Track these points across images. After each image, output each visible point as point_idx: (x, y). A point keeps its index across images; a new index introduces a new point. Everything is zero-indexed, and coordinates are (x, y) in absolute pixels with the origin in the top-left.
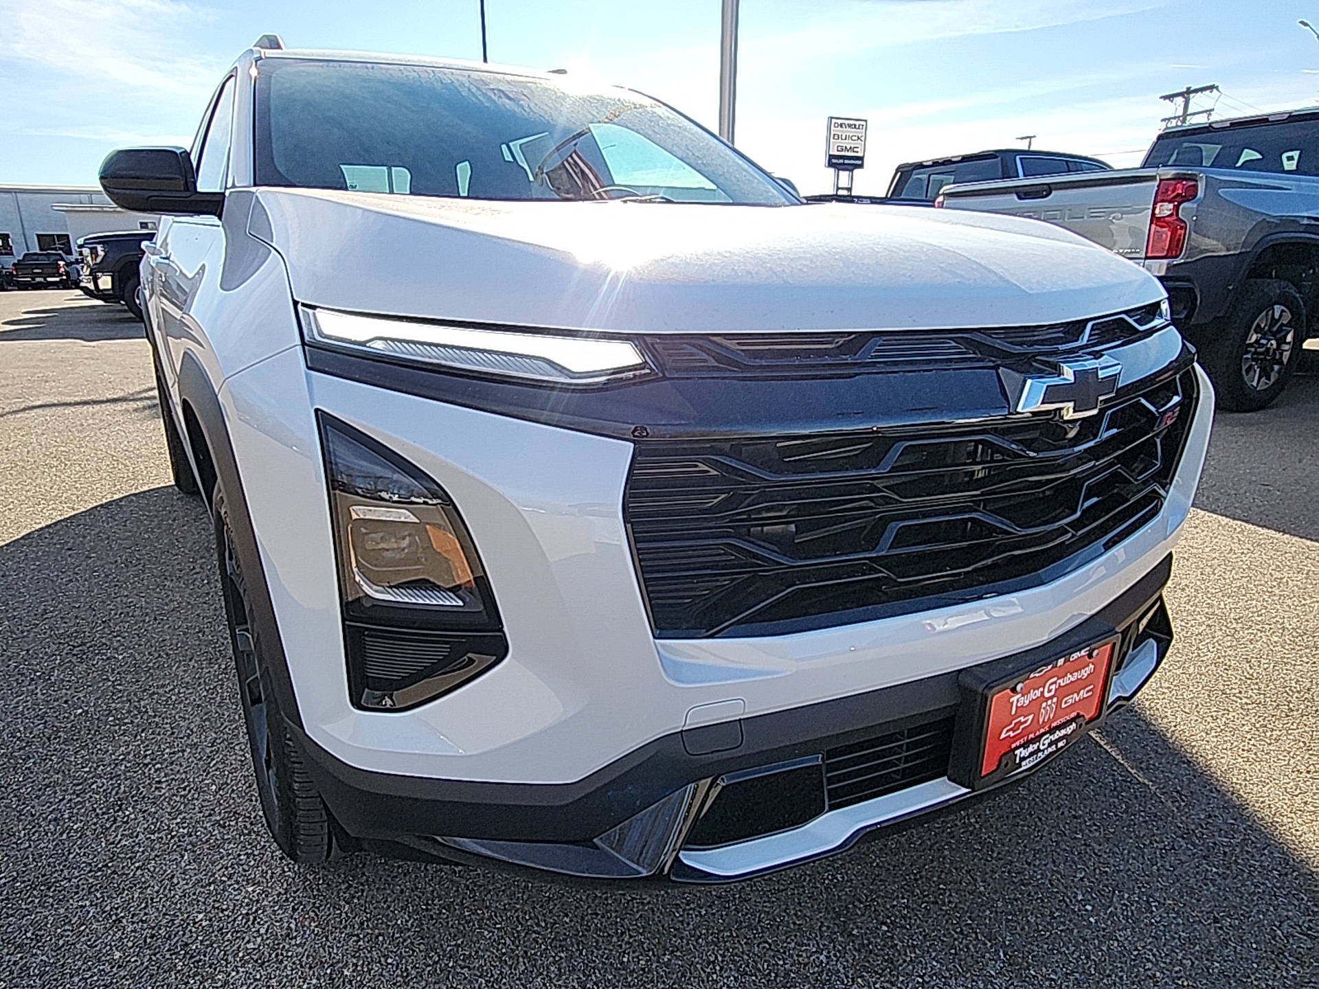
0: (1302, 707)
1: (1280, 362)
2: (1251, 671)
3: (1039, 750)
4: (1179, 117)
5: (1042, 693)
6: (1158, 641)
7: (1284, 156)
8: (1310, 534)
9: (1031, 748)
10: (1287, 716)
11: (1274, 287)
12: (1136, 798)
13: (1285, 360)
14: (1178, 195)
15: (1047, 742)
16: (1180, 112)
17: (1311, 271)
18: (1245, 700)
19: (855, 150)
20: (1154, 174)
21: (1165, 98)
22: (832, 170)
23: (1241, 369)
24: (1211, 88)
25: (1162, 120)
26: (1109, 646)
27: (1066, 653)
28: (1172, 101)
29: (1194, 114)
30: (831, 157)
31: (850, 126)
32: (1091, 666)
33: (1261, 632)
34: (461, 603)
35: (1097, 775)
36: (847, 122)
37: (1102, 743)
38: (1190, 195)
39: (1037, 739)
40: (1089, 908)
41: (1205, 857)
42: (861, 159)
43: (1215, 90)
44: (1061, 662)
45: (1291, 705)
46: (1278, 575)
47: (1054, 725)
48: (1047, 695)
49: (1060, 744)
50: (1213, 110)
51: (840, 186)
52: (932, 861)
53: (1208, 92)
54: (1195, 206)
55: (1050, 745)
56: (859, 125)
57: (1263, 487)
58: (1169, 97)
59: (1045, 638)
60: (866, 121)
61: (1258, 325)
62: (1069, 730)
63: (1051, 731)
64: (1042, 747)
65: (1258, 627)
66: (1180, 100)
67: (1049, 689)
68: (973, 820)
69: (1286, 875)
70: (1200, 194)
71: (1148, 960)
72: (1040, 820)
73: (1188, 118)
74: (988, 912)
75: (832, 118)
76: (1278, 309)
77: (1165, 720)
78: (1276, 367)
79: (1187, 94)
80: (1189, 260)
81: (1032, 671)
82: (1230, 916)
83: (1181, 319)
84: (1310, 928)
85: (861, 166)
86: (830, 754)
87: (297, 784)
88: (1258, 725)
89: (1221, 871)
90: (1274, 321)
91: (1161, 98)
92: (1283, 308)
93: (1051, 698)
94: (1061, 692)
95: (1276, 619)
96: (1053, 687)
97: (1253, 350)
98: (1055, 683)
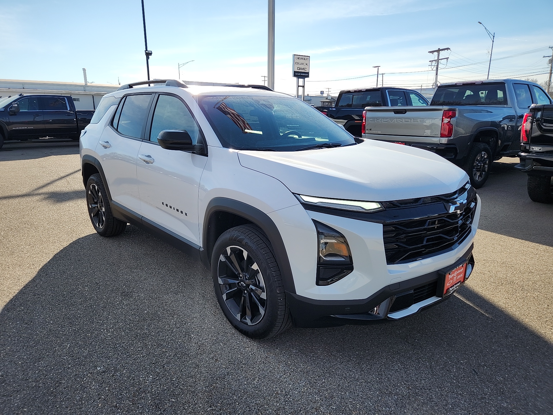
0: (505, 283)
1: (485, 171)
2: (490, 274)
3: (454, 289)
4: (436, 60)
5: (454, 275)
6: (472, 264)
7: (480, 92)
8: (501, 233)
9: (452, 288)
10: (501, 285)
11: (482, 145)
12: (468, 307)
13: (486, 171)
14: (450, 116)
15: (455, 287)
16: (436, 59)
17: (493, 139)
18: (490, 282)
19: (305, 69)
20: (442, 108)
21: (430, 52)
22: (295, 78)
23: (473, 174)
24: (448, 49)
25: (430, 61)
26: (466, 264)
27: (458, 265)
28: (433, 54)
29: (442, 59)
30: (295, 72)
31: (302, 59)
32: (463, 269)
33: (491, 263)
34: (344, 259)
35: (457, 303)
36: (301, 57)
37: (456, 295)
38: (453, 116)
39: (453, 286)
40: (463, 332)
41: (487, 319)
42: (308, 73)
43: (449, 50)
44: (458, 267)
45: (502, 282)
46: (493, 246)
47: (456, 283)
48: (455, 275)
49: (457, 288)
50: (448, 58)
51: (299, 85)
52: (422, 326)
53: (446, 51)
54: (456, 119)
55: (456, 288)
56: (307, 58)
57: (485, 218)
58: (432, 52)
59: (454, 262)
60: (309, 57)
61: (477, 159)
62: (459, 284)
63: (456, 284)
64: (454, 288)
65: (490, 262)
66: (436, 53)
67: (455, 274)
68: (429, 316)
69: (506, 321)
70: (457, 115)
71: (479, 341)
72: (445, 315)
73: (440, 61)
74: (439, 335)
75: (295, 55)
76: (483, 153)
77: (471, 289)
78: (484, 173)
79: (439, 51)
80: (455, 138)
81: (453, 270)
82: (495, 331)
83: (453, 158)
84: (513, 331)
85: (308, 76)
86: (415, 290)
87: (279, 312)
88: (494, 288)
89: (491, 322)
90: (482, 157)
91: (429, 52)
92: (484, 152)
93: (455, 276)
94: (458, 275)
95: (495, 259)
96: (456, 274)
97: (476, 167)
98: (456, 273)
